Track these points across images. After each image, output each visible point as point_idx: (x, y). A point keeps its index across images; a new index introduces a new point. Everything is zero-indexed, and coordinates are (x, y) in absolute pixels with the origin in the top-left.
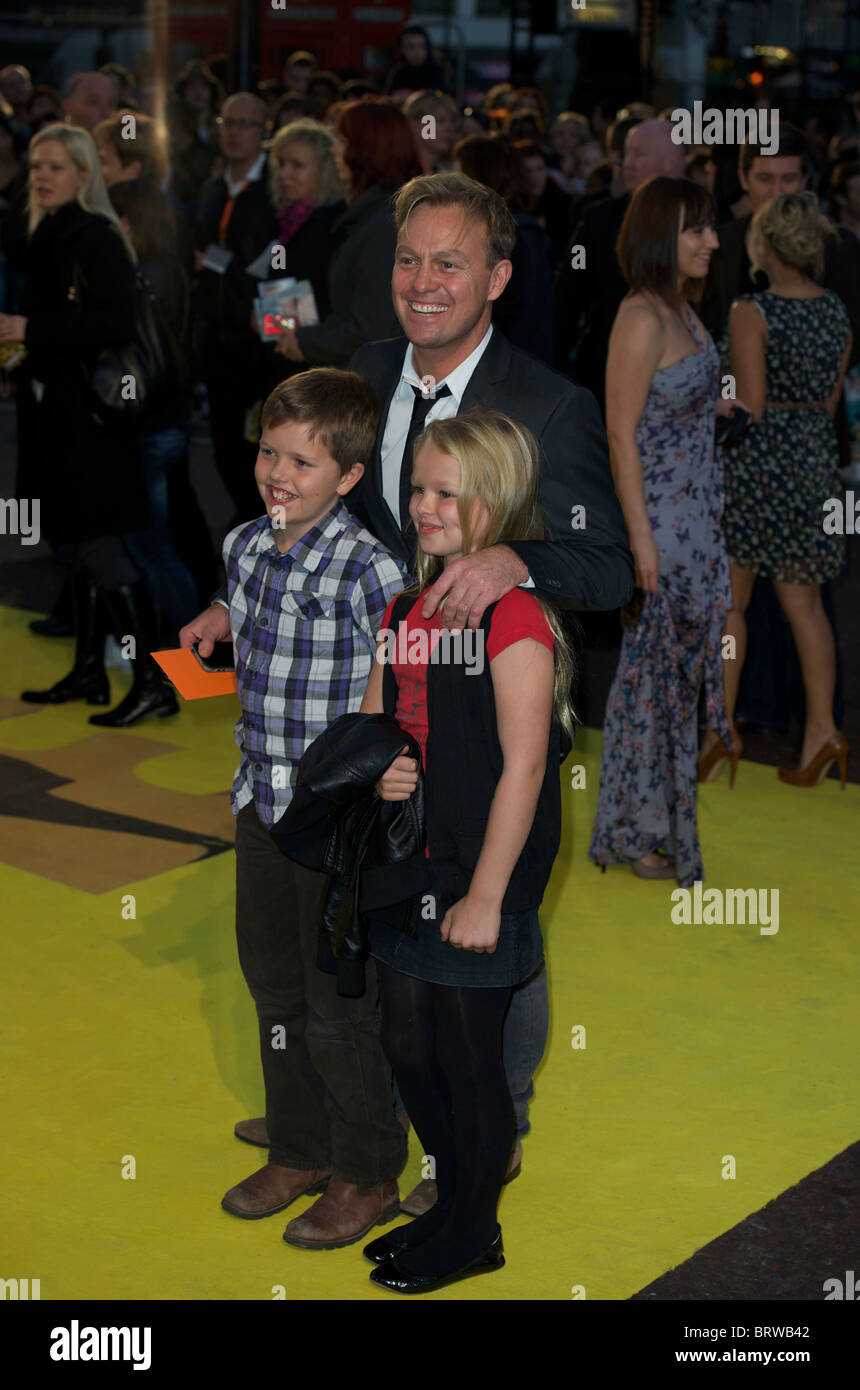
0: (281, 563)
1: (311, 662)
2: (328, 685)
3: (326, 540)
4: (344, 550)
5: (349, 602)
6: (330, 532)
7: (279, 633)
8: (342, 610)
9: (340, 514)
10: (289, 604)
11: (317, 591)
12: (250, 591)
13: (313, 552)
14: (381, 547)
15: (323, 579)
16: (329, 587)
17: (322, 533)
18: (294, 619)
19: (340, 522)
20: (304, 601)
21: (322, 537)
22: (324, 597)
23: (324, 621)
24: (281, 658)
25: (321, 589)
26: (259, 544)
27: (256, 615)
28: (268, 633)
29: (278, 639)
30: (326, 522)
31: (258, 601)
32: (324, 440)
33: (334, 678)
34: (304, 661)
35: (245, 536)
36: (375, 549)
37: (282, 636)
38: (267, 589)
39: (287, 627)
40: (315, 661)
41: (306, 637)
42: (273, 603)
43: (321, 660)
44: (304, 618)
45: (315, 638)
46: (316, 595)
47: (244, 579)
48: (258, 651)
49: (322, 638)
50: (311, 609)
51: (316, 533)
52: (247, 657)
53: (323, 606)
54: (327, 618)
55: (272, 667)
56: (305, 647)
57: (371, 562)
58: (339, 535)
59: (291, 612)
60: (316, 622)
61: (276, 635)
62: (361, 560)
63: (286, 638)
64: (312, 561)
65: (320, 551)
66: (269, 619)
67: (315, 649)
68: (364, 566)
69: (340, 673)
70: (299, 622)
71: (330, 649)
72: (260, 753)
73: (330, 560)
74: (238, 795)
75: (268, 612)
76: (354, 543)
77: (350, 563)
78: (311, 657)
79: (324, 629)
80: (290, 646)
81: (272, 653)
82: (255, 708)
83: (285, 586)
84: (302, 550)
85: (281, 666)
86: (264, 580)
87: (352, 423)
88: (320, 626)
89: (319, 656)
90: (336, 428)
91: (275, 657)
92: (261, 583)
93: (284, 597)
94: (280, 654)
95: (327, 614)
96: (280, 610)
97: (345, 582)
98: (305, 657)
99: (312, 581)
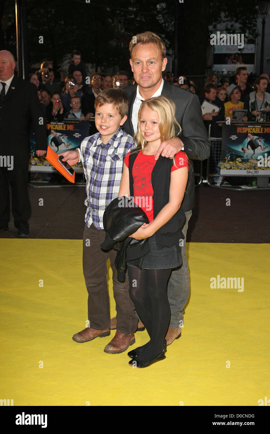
0: (105, 147)
1: (115, 175)
2: (120, 181)
6: (119, 136)
10: (108, 158)
11: (117, 153)
12: (95, 156)
13: (115, 142)
15: (119, 149)
16: (121, 151)
18: (110, 162)
19: (121, 132)
20: (113, 156)
21: (117, 137)
23: (119, 161)
25: (118, 152)
26: (97, 142)
27: (98, 164)
28: (102, 169)
30: (118, 133)
31: (98, 159)
32: (117, 109)
34: (113, 175)
38: (101, 156)
39: (108, 165)
41: (114, 167)
42: (103, 159)
43: (118, 174)
44: (113, 161)
45: (117, 167)
46: (116, 154)
47: (92, 154)
48: (99, 174)
49: (119, 167)
50: (115, 158)
51: (115, 136)
52: (94, 177)
53: (120, 156)
55: (103, 178)
56: (113, 170)
58: (121, 136)
59: (109, 160)
60: (117, 162)
61: (104, 169)
64: (116, 144)
65: (117, 141)
67: (116, 171)
71: (121, 170)
73: (120, 143)
75: (102, 163)
76: (127, 138)
77: (127, 143)
78: (115, 173)
79: (119, 164)
80: (109, 171)
81: (103, 174)
83: (107, 153)
84: (112, 142)
85: (106, 178)
86: (100, 153)
89: (118, 172)
92: (99, 154)
94: (105, 174)
95: (120, 159)
96: (106, 161)
97: (125, 149)
98: (113, 173)
99: (115, 150)
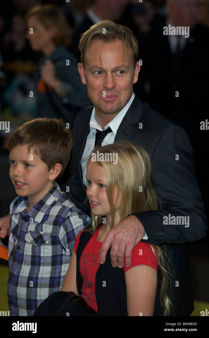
1: (39, 268)
2: (48, 280)
3: (47, 206)
4: (55, 211)
5: (58, 237)
6: (49, 202)
7: (25, 253)
8: (55, 241)
9: (55, 193)
10: (29, 238)
11: (42, 231)
13: (39, 213)
14: (76, 209)
15: (44, 225)
16: (48, 229)
17: (44, 203)
18: (31, 245)
19: (54, 196)
20: (36, 236)
21: (45, 205)
22: (46, 234)
23: (46, 246)
24: (26, 266)
25: (44, 230)
27: (16, 245)
28: (20, 254)
29: (24, 256)
30: (47, 197)
31: (17, 237)
33: (53, 276)
34: (36, 267)
36: (71, 210)
37: (26, 255)
39: (28, 250)
40: (41, 268)
41: (37, 255)
42: (21, 238)
43: (44, 267)
44: (36, 245)
45: (42, 255)
46: (41, 233)
47: (13, 226)
48: (15, 263)
49: (46, 255)
50: (39, 240)
51: (42, 203)
52: (11, 266)
53: (45, 238)
54: (47, 245)
55: (21, 271)
56: (37, 260)
57: (68, 216)
58: (54, 204)
59: (29, 242)
60: (42, 247)
61: (23, 255)
62: (63, 215)
63: (28, 256)
64: (40, 217)
65: (43, 212)
66: (21, 246)
67: (42, 261)
68: (64, 218)
69: (55, 273)
70: (33, 247)
71: (50, 260)
73: (48, 215)
75: (20, 243)
76: (61, 207)
77: (58, 217)
79: (46, 251)
80: (29, 260)
81: (21, 264)
83: (27, 229)
84: (34, 212)
87: (50, 143)
88: (44, 249)
89: (44, 264)
91: (23, 266)
92: (19, 228)
93: (27, 235)
94: (25, 264)
95: (47, 242)
96: (25, 242)
97: (56, 227)
98: (37, 265)
99: (39, 226)
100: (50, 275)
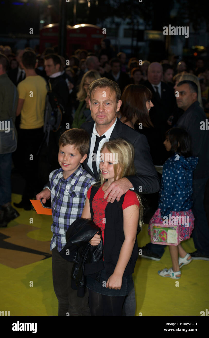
0: (64, 181)
1: (72, 209)
2: (76, 215)
3: (77, 176)
4: (82, 179)
5: (84, 194)
6: (78, 174)
7: (63, 201)
8: (82, 195)
9: (81, 169)
10: (67, 193)
11: (74, 190)
12: (56, 189)
13: (73, 180)
14: (93, 179)
15: (76, 187)
16: (78, 189)
18: (68, 197)
19: (80, 171)
20: (71, 192)
21: (75, 175)
22: (77, 191)
23: (76, 198)
24: (64, 207)
25: (75, 189)
26: (59, 176)
27: (57, 196)
28: (60, 201)
29: (63, 202)
30: (77, 171)
31: (58, 192)
32: (78, 149)
34: (70, 209)
35: (55, 174)
36: (91, 179)
37: (64, 202)
38: (61, 189)
39: (65, 199)
40: (73, 209)
41: (71, 202)
42: (62, 192)
43: (74, 209)
44: (71, 197)
45: (74, 202)
46: (74, 191)
47: (55, 186)
48: (57, 205)
49: (75, 203)
50: (73, 194)
51: (74, 174)
52: (55, 207)
53: (76, 194)
54: (77, 197)
55: (61, 210)
56: (70, 205)
57: (90, 183)
58: (80, 175)
59: (67, 195)
60: (74, 198)
61: (62, 201)
62: (87, 182)
63: (65, 202)
64: (73, 182)
65: (75, 179)
66: (61, 197)
67: (73, 205)
68: (88, 184)
69: (80, 212)
70: (69, 198)
71: (77, 205)
72: (58, 233)
73: (78, 181)
74: (52, 245)
75: (61, 195)
76: (85, 177)
77: (84, 183)
78: (72, 208)
80: (66, 204)
81: (61, 206)
82: (56, 221)
83: (65, 188)
84: (70, 179)
85: (63, 210)
86: (60, 186)
88: (75, 199)
89: (74, 207)
90: (81, 145)
91: (62, 207)
92: (59, 187)
93: (65, 191)
94: (63, 207)
95: (77, 196)
96: (64, 194)
97: (83, 188)
98: (70, 208)
99: (73, 187)
100: (77, 213)
